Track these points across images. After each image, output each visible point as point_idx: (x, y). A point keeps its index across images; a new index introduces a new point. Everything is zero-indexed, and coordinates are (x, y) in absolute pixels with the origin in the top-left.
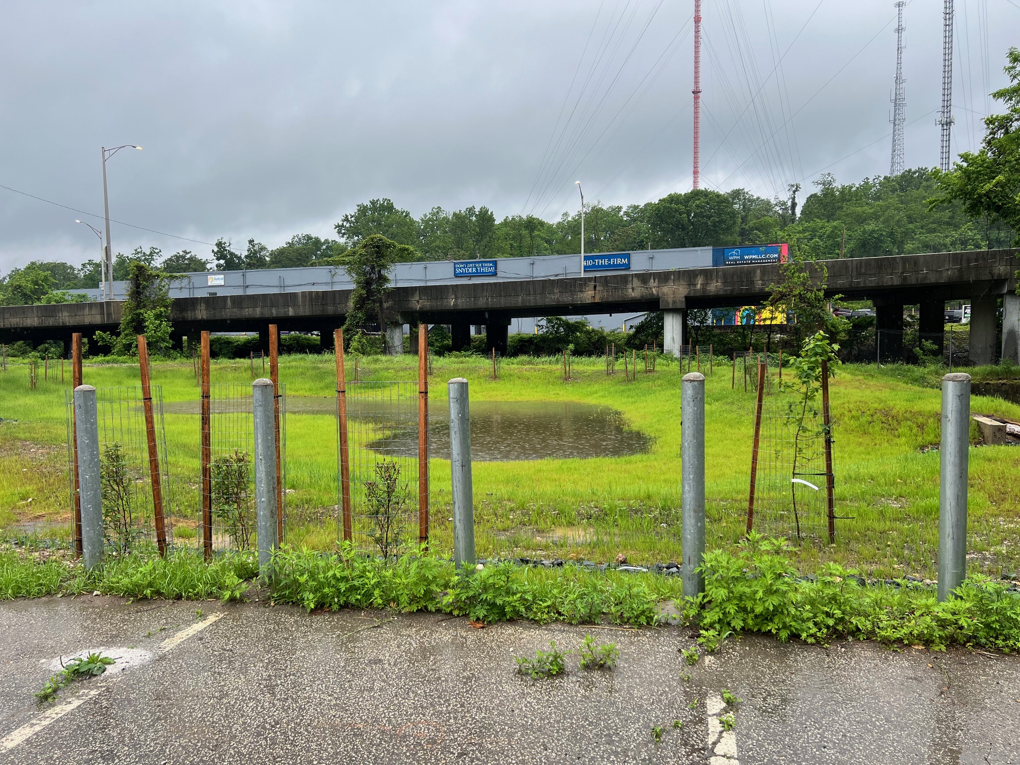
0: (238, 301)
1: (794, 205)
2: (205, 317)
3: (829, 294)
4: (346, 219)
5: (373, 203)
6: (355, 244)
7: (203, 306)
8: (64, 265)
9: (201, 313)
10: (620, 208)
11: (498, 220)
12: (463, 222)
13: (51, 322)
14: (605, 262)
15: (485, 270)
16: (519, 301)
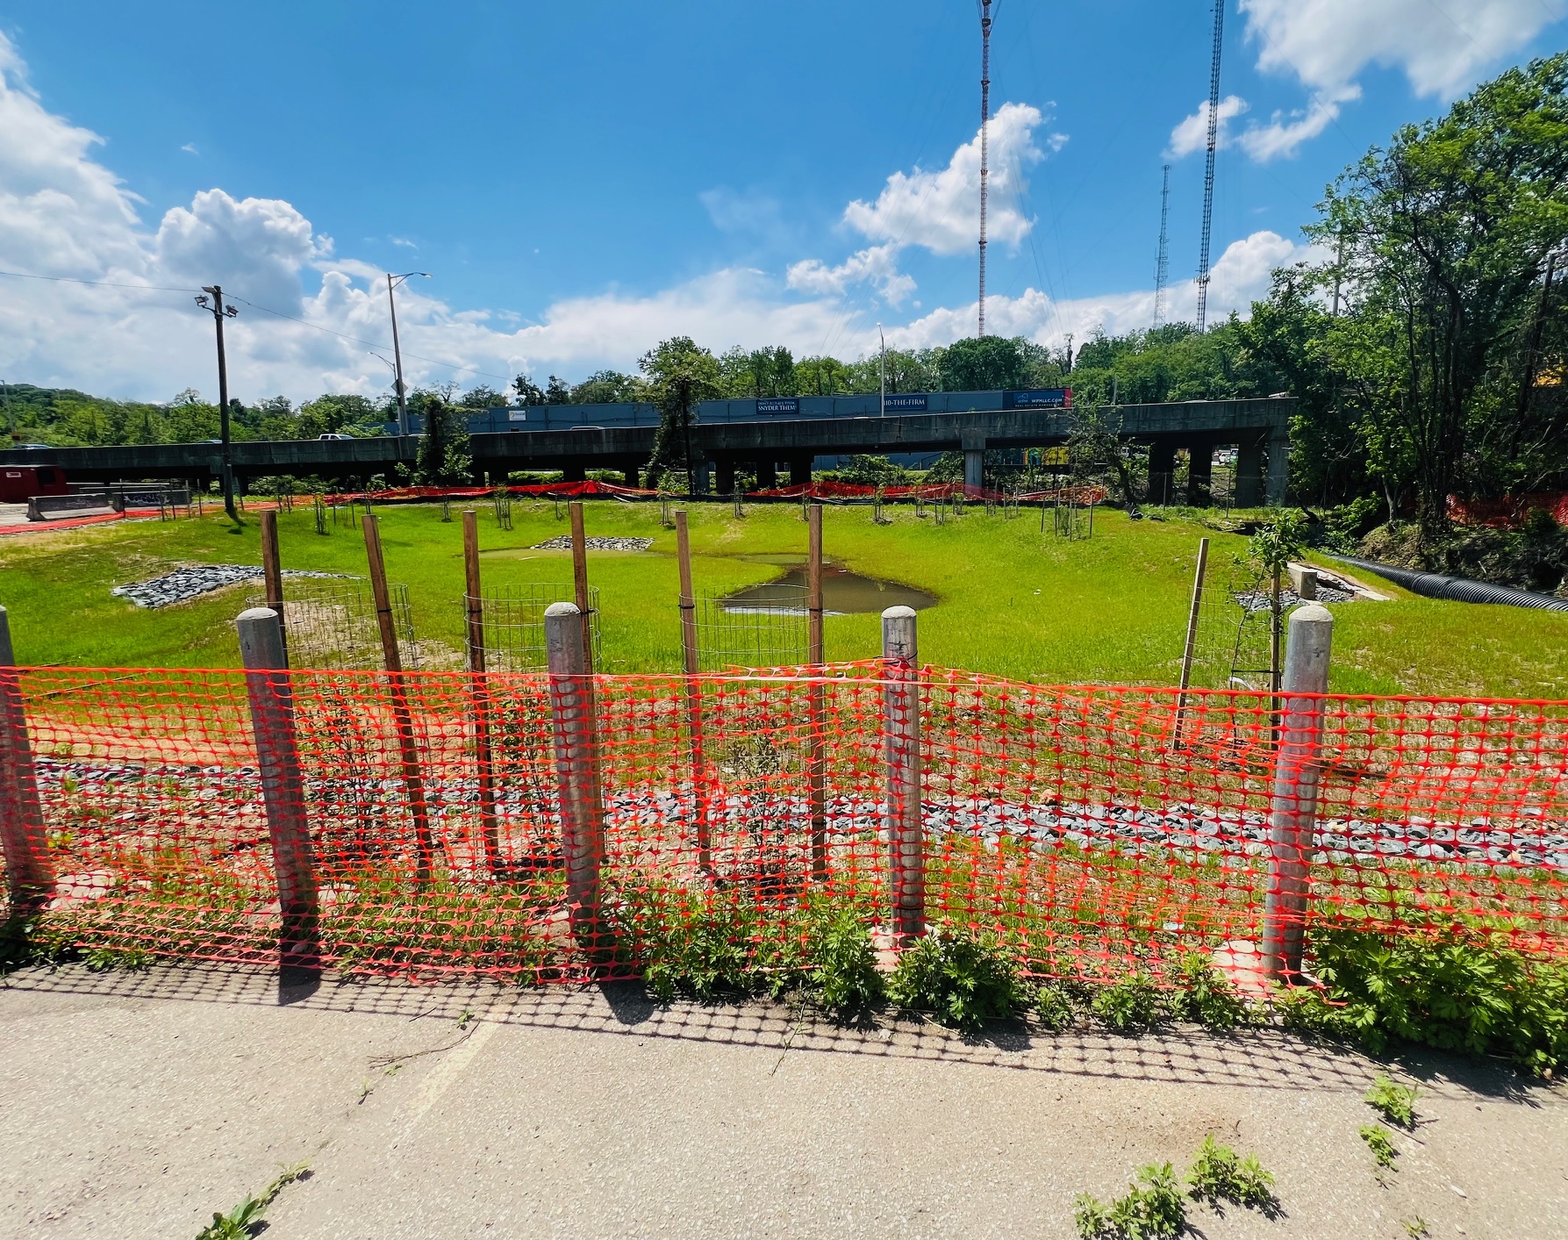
0: (539, 438)
1: (1070, 353)
2: (506, 453)
3: (1123, 438)
4: (649, 355)
5: (674, 339)
6: (657, 381)
7: (504, 443)
8: (359, 398)
9: (503, 450)
10: (913, 351)
11: (796, 361)
12: (761, 361)
13: (342, 458)
14: (903, 402)
15: (787, 408)
16: (826, 440)
